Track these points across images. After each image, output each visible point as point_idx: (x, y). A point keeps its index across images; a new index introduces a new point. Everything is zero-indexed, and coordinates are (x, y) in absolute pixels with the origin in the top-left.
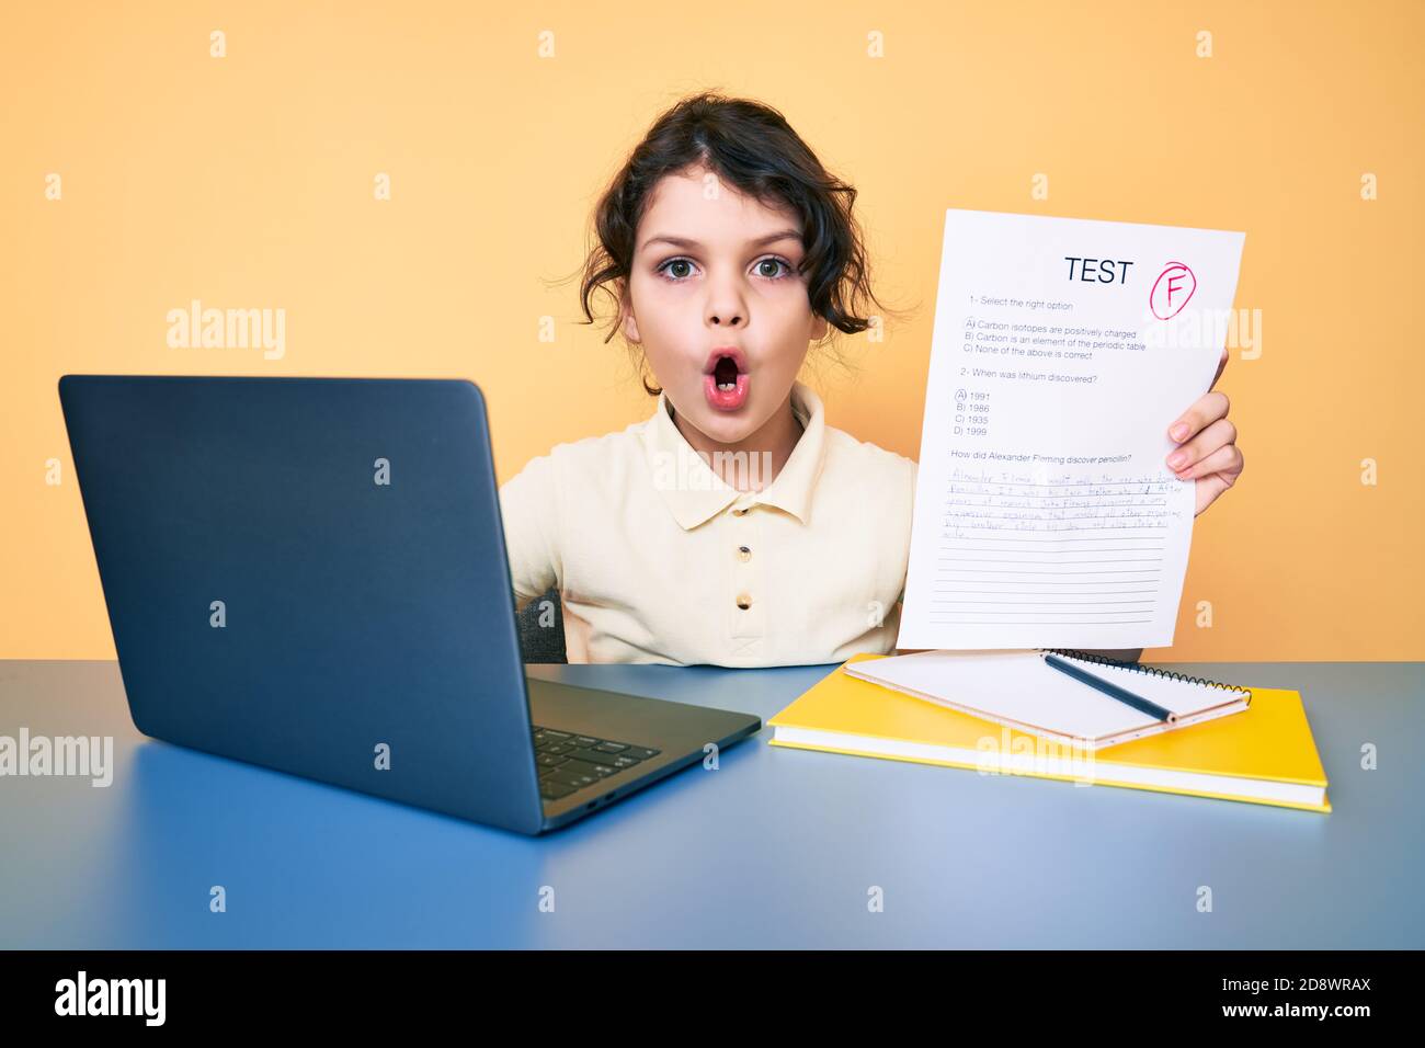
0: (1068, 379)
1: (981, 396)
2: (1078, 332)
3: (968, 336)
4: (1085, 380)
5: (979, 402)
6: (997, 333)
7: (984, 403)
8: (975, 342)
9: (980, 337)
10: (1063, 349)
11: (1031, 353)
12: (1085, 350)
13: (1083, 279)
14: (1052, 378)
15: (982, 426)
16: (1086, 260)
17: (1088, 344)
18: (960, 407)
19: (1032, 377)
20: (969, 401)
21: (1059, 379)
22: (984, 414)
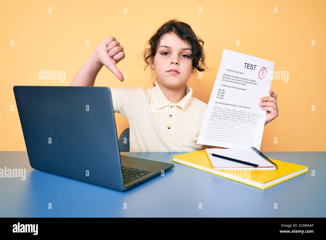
0: (241, 89)
1: (223, 91)
2: (244, 79)
3: (224, 77)
4: (244, 90)
5: (223, 92)
6: (229, 77)
7: (224, 92)
8: (225, 79)
9: (226, 78)
10: (241, 82)
11: (235, 82)
12: (245, 83)
13: (247, 68)
14: (238, 88)
15: (222, 97)
16: (248, 64)
17: (246, 82)
18: (219, 92)
19: (234, 88)
20: (221, 91)
22: (223, 95)
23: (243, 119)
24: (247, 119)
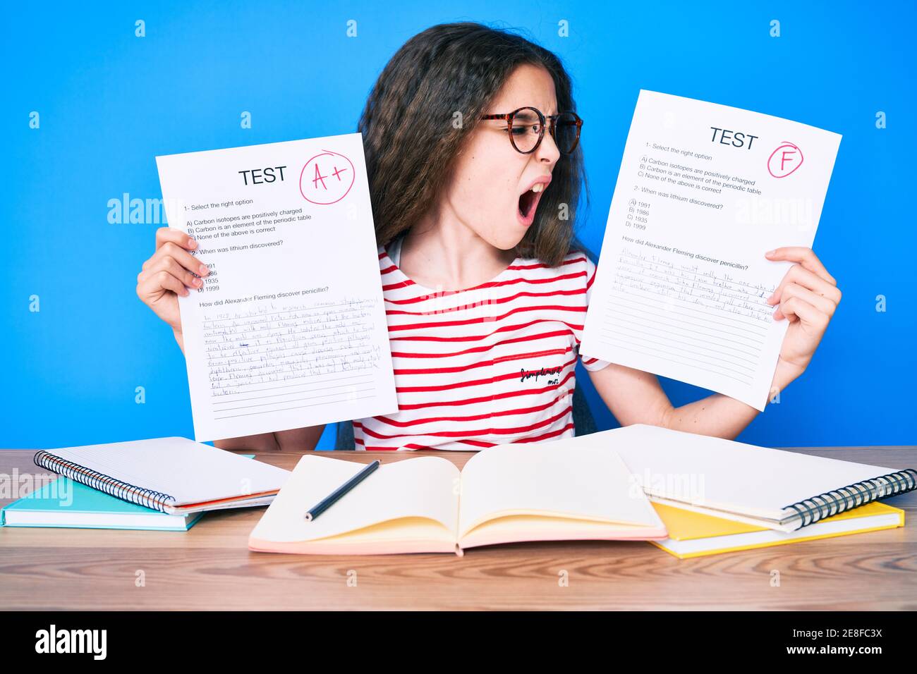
0: (703, 204)
1: (645, 205)
2: (713, 175)
3: (642, 166)
4: (714, 206)
5: (643, 209)
6: (661, 167)
7: (646, 209)
8: (645, 171)
9: (649, 168)
10: (703, 184)
11: (681, 183)
12: (715, 187)
13: (721, 142)
14: (692, 201)
15: (643, 224)
16: (724, 131)
17: (719, 184)
18: (631, 210)
19: (679, 198)
20: (637, 207)
21: (697, 202)
22: (645, 216)
23: (723, 299)
24: (736, 302)
